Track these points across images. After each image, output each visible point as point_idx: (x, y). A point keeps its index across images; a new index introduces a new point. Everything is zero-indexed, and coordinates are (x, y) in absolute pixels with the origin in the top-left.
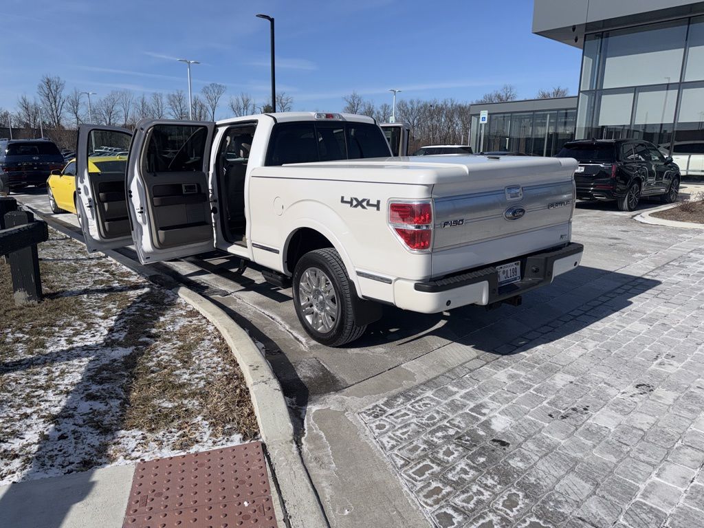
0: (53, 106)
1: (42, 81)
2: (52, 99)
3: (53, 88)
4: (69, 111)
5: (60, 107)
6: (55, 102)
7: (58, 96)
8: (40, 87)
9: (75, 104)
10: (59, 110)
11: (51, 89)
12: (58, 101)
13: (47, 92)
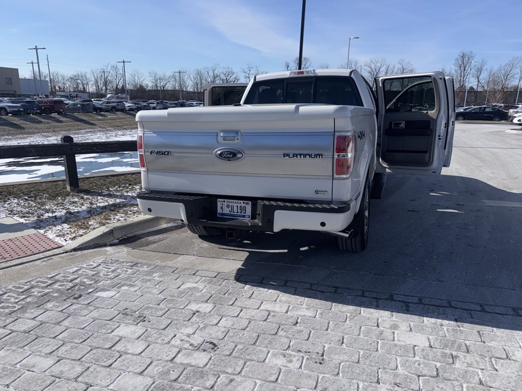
0: (463, 73)
1: (459, 55)
2: (462, 69)
3: (466, 59)
4: (473, 76)
5: (467, 74)
6: (465, 70)
7: (468, 66)
8: (457, 60)
9: (480, 70)
10: (465, 77)
11: (464, 62)
12: (466, 69)
13: (460, 63)
